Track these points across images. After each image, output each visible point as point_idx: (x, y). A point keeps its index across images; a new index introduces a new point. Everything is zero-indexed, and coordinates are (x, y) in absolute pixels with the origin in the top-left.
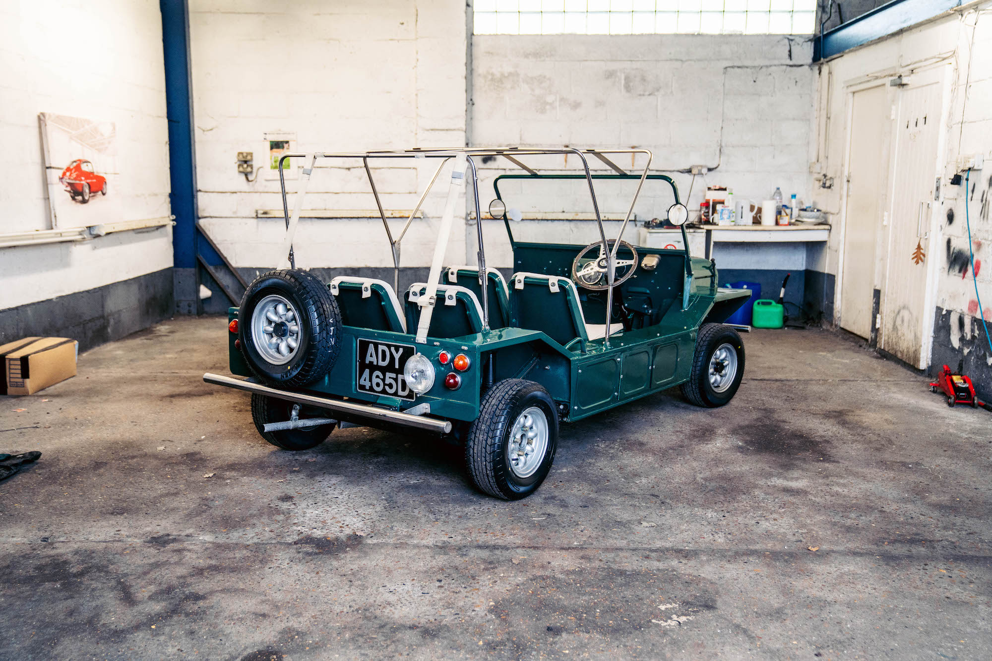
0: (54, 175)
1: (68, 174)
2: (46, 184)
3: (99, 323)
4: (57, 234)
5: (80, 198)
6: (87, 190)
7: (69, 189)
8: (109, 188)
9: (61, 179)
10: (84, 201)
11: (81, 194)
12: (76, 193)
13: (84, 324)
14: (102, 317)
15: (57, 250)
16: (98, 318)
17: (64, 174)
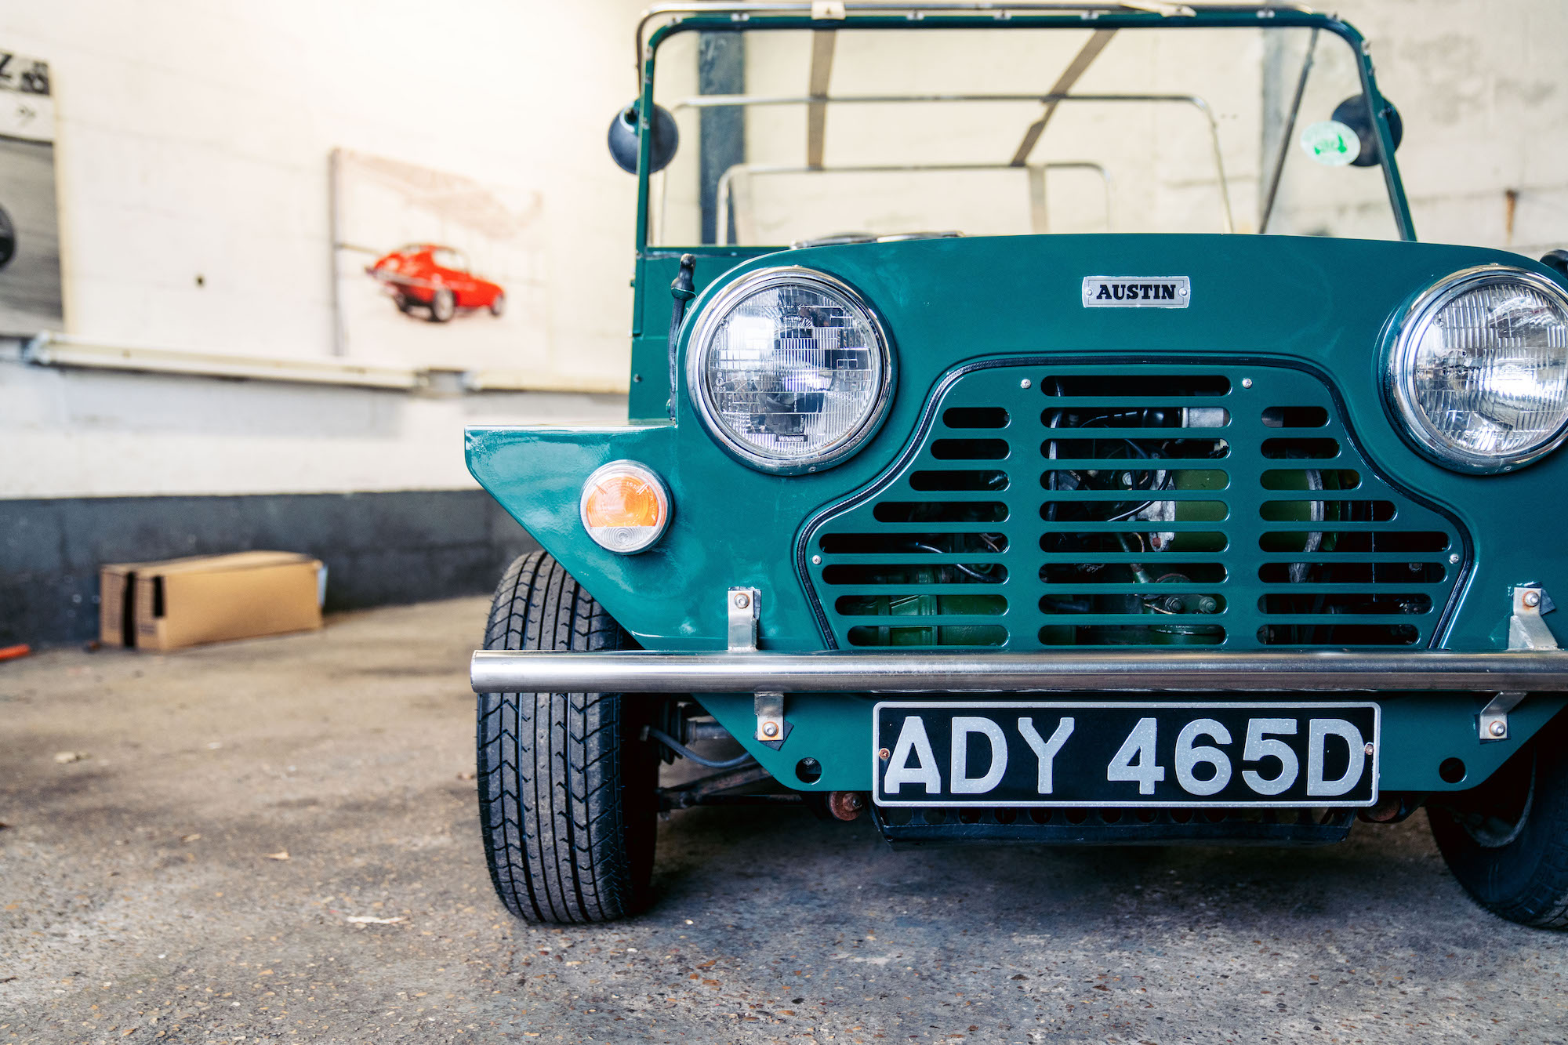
0: (353, 263)
1: (393, 265)
2: (334, 276)
3: (473, 556)
4: (350, 369)
5: (424, 312)
6: (445, 302)
7: (393, 291)
8: (512, 305)
9: (372, 271)
10: (434, 319)
11: (430, 303)
12: (410, 300)
13: (432, 549)
14: (486, 544)
15: (363, 401)
16: (474, 545)
17: (381, 263)
